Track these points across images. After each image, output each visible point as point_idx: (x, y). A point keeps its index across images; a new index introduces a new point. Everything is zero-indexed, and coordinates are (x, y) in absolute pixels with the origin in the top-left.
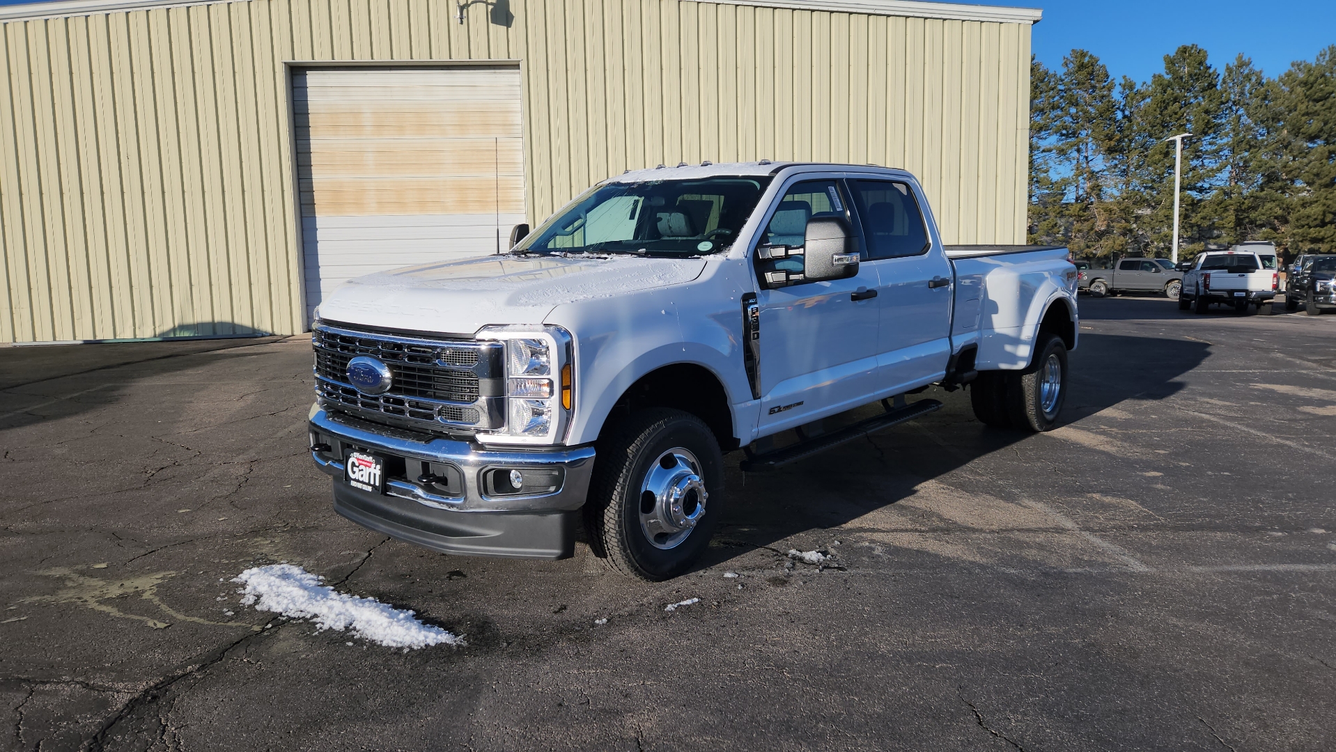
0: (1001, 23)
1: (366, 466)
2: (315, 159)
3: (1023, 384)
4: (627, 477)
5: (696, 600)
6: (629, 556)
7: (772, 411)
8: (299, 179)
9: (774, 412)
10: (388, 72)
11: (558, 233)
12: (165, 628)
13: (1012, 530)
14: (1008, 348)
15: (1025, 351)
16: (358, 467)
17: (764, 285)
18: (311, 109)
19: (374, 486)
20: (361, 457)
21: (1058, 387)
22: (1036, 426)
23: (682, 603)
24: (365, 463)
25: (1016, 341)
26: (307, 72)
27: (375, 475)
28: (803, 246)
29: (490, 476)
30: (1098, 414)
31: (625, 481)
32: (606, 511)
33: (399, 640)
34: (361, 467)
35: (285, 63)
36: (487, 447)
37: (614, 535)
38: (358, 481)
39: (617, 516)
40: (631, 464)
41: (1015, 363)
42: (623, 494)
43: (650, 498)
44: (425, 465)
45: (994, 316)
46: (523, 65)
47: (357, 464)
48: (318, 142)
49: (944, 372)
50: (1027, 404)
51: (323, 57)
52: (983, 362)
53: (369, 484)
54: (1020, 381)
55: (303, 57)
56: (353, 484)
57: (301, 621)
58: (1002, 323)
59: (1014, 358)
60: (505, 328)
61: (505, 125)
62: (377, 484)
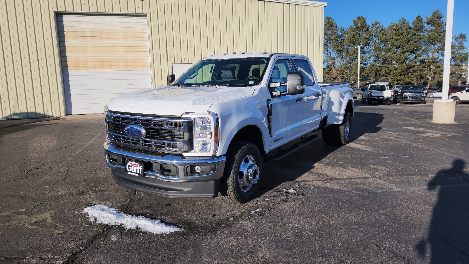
0: (314, 6)
1: (135, 166)
2: (67, 49)
3: (340, 129)
4: (235, 166)
5: (260, 209)
6: (236, 195)
7: (275, 141)
8: (61, 57)
10: (96, 16)
11: (188, 78)
12: (63, 233)
13: (351, 178)
14: (337, 117)
15: (341, 118)
16: (131, 167)
17: (273, 96)
18: (65, 29)
19: (139, 174)
20: (133, 163)
21: (349, 130)
22: (343, 143)
23: (256, 211)
24: (135, 165)
25: (339, 115)
26: (63, 15)
27: (139, 170)
28: (286, 82)
29: (189, 168)
30: (359, 138)
31: (235, 168)
32: (228, 179)
33: (160, 231)
34: (132, 167)
35: (54, 12)
36: (186, 157)
37: (231, 188)
38: (132, 172)
39: (232, 181)
40: (236, 162)
41: (338, 122)
42: (234, 173)
43: (242, 173)
44: (161, 165)
45: (332, 106)
46: (148, 15)
47: (131, 166)
48: (68, 42)
49: (319, 126)
50: (341, 136)
51: (70, 10)
52: (329, 122)
53: (137, 173)
54: (339, 128)
55: (61, 9)
56: (129, 173)
57: (117, 227)
58: (335, 109)
59: (338, 120)
60: (194, 113)
61: (142, 37)
62: (141, 173)
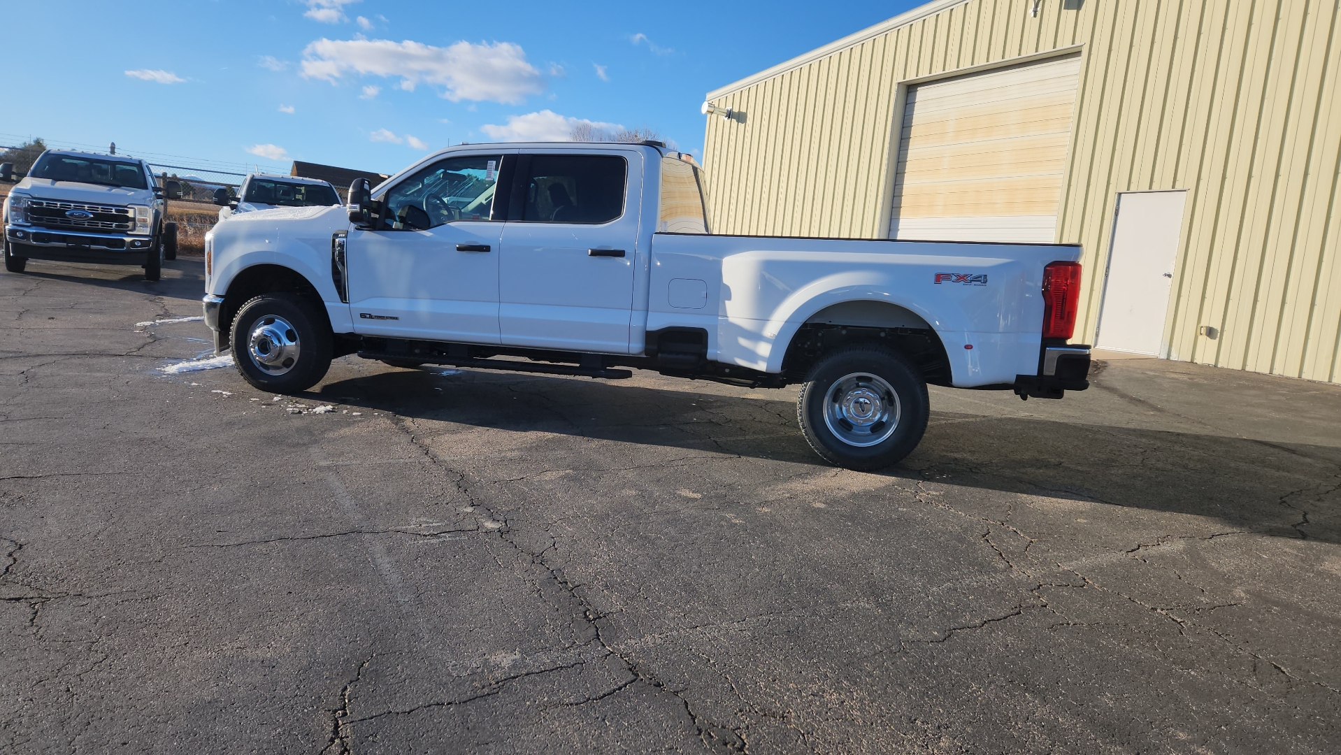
2: (909, 167)
8: (895, 185)
9: (365, 317)
14: (743, 342)
15: (764, 349)
25: (757, 337)
30: (1034, 498)
35: (899, 83)
41: (756, 363)
45: (727, 302)
46: (1085, 50)
51: (924, 74)
52: (718, 353)
55: (911, 77)
59: (754, 356)
